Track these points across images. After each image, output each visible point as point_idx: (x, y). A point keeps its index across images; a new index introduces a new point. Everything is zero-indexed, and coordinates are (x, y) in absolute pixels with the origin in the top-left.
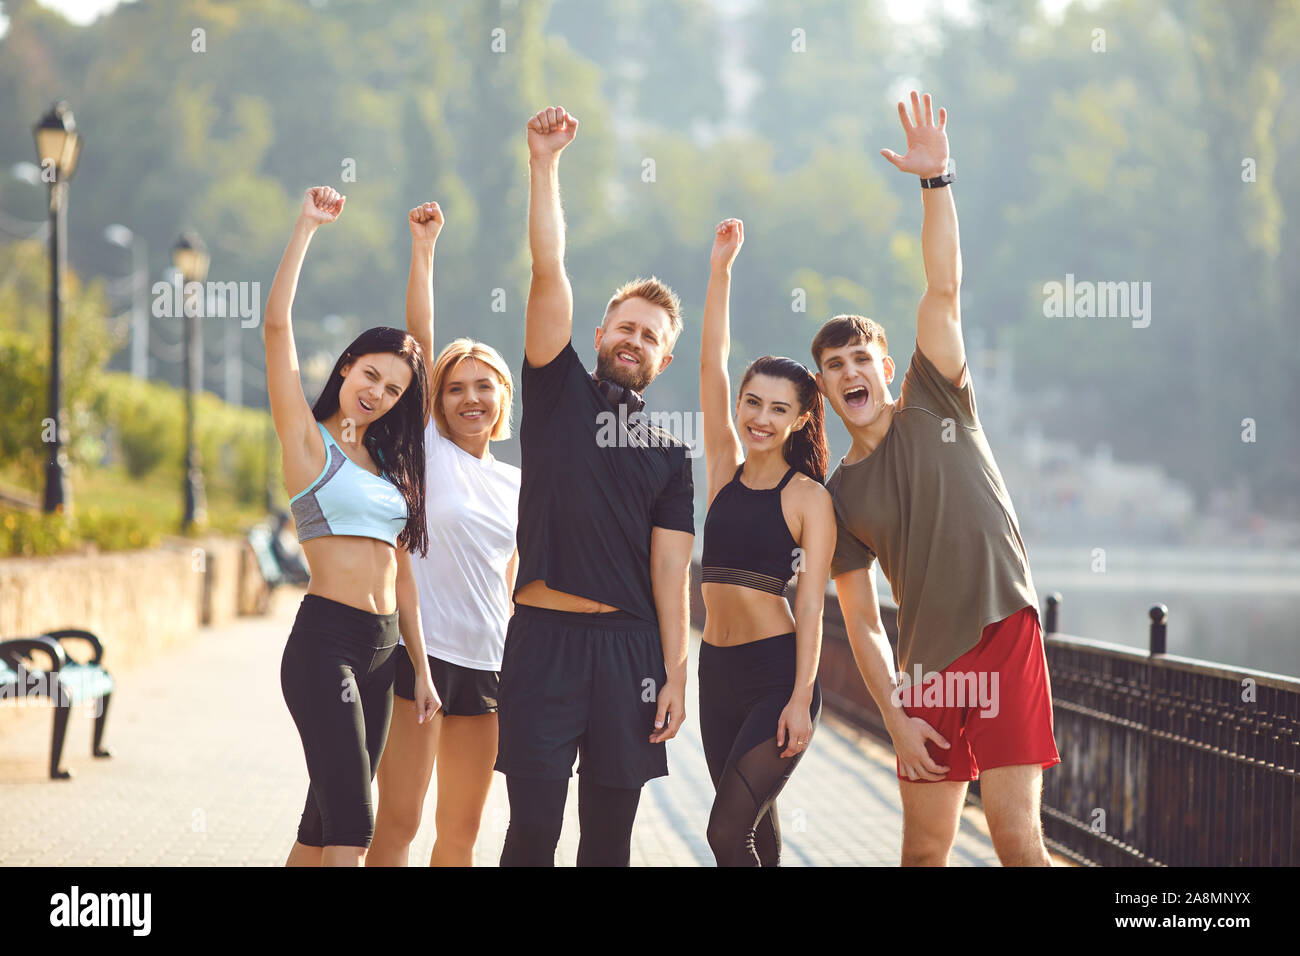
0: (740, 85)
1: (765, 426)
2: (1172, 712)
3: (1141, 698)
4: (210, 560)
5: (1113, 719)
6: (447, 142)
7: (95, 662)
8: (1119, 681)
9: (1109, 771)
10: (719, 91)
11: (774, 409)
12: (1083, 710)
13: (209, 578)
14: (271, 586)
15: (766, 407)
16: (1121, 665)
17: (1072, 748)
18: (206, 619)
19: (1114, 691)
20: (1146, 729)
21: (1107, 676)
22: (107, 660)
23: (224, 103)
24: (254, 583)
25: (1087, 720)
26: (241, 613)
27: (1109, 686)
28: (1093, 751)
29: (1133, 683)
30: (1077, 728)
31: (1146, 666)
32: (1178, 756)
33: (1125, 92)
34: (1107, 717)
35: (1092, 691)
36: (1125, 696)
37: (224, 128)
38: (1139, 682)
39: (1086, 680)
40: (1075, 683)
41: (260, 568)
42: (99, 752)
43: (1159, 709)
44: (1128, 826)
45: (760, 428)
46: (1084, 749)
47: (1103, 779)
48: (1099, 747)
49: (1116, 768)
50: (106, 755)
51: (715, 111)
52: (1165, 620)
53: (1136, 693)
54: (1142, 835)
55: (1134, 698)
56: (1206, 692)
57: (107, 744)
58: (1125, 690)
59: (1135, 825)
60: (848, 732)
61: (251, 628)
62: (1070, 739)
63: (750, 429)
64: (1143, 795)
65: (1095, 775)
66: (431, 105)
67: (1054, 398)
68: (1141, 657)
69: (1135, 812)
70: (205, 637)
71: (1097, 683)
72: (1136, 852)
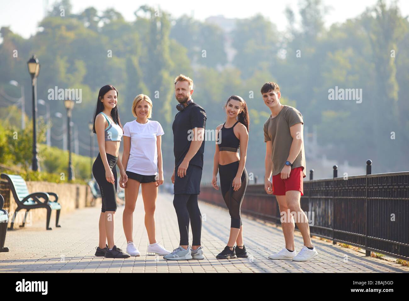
0: (231, 53)
1: (233, 112)
2: (338, 191)
3: (332, 190)
4: (78, 189)
5: (326, 197)
6: (140, 72)
7: (56, 201)
8: (327, 187)
9: (325, 211)
10: (225, 54)
11: (235, 108)
12: (319, 197)
13: (78, 194)
14: (95, 197)
15: (234, 107)
16: (327, 182)
17: (317, 208)
18: (77, 207)
19: (326, 190)
20: (333, 197)
21: (324, 187)
22: (59, 201)
23: (71, 62)
24: (90, 197)
25: (320, 199)
26: (86, 206)
27: (325, 189)
28: (321, 207)
29: (330, 187)
30: (318, 202)
31: (333, 181)
32: (340, 202)
33: (350, 51)
34: (324, 197)
35: (321, 191)
36: (328, 190)
37: (71, 70)
38: (331, 186)
39: (319, 189)
40: (317, 190)
41: (92, 192)
42: (57, 226)
43: (336, 191)
44: (330, 223)
45: (232, 112)
46: (319, 207)
47: (324, 213)
48: (323, 205)
49: (326, 209)
50: (60, 226)
51: (224, 62)
52: (337, 169)
53: (331, 189)
54: (333, 225)
55: (330, 190)
56: (346, 183)
57: (59, 224)
58: (328, 189)
59: (331, 223)
60: (262, 222)
61: (89, 210)
62: (316, 205)
63: (229, 112)
64: (333, 214)
65: (322, 213)
66: (135, 60)
67: (330, 146)
68: (331, 179)
69: (331, 219)
70: (77, 212)
71: (322, 189)
72: (331, 229)
